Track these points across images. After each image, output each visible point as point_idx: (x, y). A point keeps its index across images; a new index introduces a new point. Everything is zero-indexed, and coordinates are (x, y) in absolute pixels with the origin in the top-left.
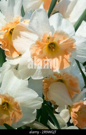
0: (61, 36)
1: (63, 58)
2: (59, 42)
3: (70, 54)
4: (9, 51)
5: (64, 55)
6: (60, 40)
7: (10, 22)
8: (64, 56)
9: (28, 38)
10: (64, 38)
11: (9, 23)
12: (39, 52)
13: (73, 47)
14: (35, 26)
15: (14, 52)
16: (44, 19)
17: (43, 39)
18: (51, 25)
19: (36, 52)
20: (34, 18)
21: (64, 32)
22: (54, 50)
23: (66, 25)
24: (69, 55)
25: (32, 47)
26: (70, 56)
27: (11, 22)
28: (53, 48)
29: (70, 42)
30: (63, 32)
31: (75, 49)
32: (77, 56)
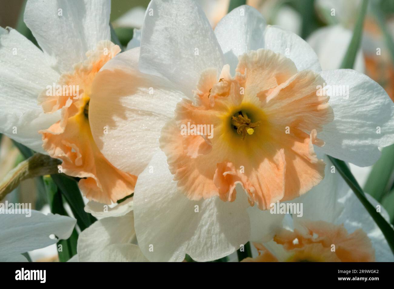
0: (266, 72)
1: (291, 155)
2: (262, 96)
3: (314, 133)
4: (96, 179)
5: (292, 145)
6: (267, 91)
7: (77, 69)
8: (294, 148)
9: (150, 114)
10: (280, 81)
11: (74, 72)
12: (198, 148)
13: (321, 107)
14: (163, 56)
15: (114, 184)
16: (192, 25)
17: (201, 92)
18: (225, 50)
19: (185, 148)
20: (156, 28)
21: (274, 55)
22: (250, 131)
23: (282, 46)
24: (309, 141)
25: (169, 136)
26: (314, 143)
27: (82, 67)
28: (248, 124)
29: (306, 91)
30: (270, 55)
31: (327, 114)
32: (343, 144)
